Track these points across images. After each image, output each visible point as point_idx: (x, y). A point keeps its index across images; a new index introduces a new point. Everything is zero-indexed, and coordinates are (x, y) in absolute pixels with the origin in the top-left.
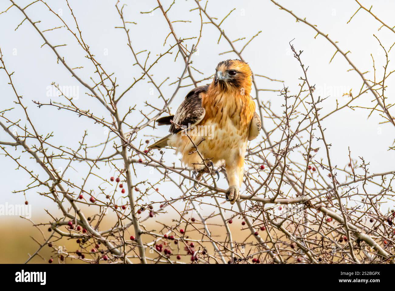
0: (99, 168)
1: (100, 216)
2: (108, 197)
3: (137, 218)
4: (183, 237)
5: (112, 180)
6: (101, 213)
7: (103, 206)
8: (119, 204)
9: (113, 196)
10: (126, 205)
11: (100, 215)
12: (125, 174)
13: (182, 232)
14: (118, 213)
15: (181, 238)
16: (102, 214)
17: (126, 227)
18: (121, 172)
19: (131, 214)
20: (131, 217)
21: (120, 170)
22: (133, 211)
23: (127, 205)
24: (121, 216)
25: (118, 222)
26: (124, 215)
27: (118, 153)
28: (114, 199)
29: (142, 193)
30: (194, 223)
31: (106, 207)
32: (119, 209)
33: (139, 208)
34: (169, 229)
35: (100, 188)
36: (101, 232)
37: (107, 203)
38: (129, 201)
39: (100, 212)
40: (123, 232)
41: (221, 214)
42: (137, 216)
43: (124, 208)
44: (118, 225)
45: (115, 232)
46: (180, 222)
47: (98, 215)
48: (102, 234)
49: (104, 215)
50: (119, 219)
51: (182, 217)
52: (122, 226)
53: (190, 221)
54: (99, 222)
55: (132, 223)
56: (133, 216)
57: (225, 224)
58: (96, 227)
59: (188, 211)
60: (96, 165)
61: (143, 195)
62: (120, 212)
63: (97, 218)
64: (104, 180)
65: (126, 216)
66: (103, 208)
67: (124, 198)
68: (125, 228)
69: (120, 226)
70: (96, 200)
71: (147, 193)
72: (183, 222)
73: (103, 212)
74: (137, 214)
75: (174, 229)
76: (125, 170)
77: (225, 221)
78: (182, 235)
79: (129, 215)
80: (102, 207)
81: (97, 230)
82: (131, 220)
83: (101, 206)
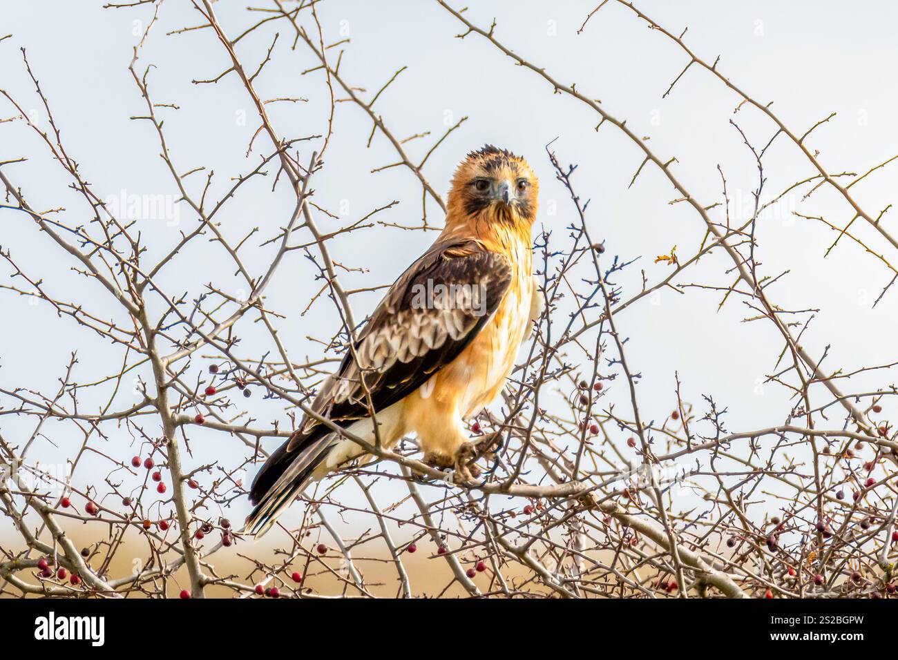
0: (106, 438)
1: (111, 546)
2: (126, 502)
3: (193, 550)
4: (300, 590)
5: (136, 463)
6: (112, 539)
7: (117, 522)
8: (153, 518)
9: (139, 500)
10: (168, 519)
11: (111, 542)
12: (164, 449)
13: (296, 578)
14: (152, 538)
15: (294, 591)
16: (115, 540)
17: (169, 568)
18: (156, 446)
19: (181, 540)
20: (180, 546)
21: (154, 441)
22: (184, 533)
23: (171, 518)
24: (157, 544)
25: (152, 559)
26: (166, 543)
27: (148, 401)
28: (141, 507)
29: (205, 493)
30: (324, 556)
31: (123, 525)
32: (153, 529)
33: (200, 524)
34: (268, 572)
35: (109, 482)
36: (113, 583)
37: (126, 516)
38: (175, 511)
39: (111, 535)
40: (165, 581)
41: (384, 535)
42: (195, 543)
43: (164, 526)
44: (152, 566)
45: (145, 582)
46: (291, 555)
47: (105, 543)
48: (115, 587)
49: (119, 542)
50: (155, 553)
51: (296, 543)
52: (161, 568)
53: (316, 553)
54: (108, 559)
55: (184, 561)
56: (186, 544)
57: (395, 557)
58: (102, 572)
59: (311, 531)
60: (98, 431)
61: (207, 497)
62: (155, 535)
63: (104, 550)
64: (117, 463)
65: (170, 546)
66: (118, 526)
67: (165, 503)
68: (168, 572)
69: (156, 569)
70: (101, 509)
71: (215, 490)
72: (299, 554)
73: (116, 535)
74: (195, 540)
75: (278, 572)
76: (165, 440)
77: (393, 551)
78: (297, 585)
79: (177, 542)
80: (114, 525)
81: (104, 577)
82: (181, 552)
83: (111, 523)
